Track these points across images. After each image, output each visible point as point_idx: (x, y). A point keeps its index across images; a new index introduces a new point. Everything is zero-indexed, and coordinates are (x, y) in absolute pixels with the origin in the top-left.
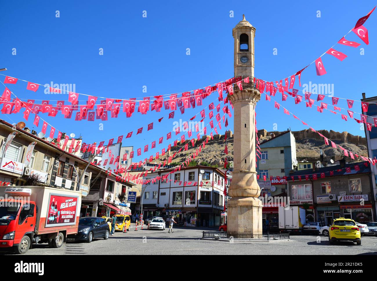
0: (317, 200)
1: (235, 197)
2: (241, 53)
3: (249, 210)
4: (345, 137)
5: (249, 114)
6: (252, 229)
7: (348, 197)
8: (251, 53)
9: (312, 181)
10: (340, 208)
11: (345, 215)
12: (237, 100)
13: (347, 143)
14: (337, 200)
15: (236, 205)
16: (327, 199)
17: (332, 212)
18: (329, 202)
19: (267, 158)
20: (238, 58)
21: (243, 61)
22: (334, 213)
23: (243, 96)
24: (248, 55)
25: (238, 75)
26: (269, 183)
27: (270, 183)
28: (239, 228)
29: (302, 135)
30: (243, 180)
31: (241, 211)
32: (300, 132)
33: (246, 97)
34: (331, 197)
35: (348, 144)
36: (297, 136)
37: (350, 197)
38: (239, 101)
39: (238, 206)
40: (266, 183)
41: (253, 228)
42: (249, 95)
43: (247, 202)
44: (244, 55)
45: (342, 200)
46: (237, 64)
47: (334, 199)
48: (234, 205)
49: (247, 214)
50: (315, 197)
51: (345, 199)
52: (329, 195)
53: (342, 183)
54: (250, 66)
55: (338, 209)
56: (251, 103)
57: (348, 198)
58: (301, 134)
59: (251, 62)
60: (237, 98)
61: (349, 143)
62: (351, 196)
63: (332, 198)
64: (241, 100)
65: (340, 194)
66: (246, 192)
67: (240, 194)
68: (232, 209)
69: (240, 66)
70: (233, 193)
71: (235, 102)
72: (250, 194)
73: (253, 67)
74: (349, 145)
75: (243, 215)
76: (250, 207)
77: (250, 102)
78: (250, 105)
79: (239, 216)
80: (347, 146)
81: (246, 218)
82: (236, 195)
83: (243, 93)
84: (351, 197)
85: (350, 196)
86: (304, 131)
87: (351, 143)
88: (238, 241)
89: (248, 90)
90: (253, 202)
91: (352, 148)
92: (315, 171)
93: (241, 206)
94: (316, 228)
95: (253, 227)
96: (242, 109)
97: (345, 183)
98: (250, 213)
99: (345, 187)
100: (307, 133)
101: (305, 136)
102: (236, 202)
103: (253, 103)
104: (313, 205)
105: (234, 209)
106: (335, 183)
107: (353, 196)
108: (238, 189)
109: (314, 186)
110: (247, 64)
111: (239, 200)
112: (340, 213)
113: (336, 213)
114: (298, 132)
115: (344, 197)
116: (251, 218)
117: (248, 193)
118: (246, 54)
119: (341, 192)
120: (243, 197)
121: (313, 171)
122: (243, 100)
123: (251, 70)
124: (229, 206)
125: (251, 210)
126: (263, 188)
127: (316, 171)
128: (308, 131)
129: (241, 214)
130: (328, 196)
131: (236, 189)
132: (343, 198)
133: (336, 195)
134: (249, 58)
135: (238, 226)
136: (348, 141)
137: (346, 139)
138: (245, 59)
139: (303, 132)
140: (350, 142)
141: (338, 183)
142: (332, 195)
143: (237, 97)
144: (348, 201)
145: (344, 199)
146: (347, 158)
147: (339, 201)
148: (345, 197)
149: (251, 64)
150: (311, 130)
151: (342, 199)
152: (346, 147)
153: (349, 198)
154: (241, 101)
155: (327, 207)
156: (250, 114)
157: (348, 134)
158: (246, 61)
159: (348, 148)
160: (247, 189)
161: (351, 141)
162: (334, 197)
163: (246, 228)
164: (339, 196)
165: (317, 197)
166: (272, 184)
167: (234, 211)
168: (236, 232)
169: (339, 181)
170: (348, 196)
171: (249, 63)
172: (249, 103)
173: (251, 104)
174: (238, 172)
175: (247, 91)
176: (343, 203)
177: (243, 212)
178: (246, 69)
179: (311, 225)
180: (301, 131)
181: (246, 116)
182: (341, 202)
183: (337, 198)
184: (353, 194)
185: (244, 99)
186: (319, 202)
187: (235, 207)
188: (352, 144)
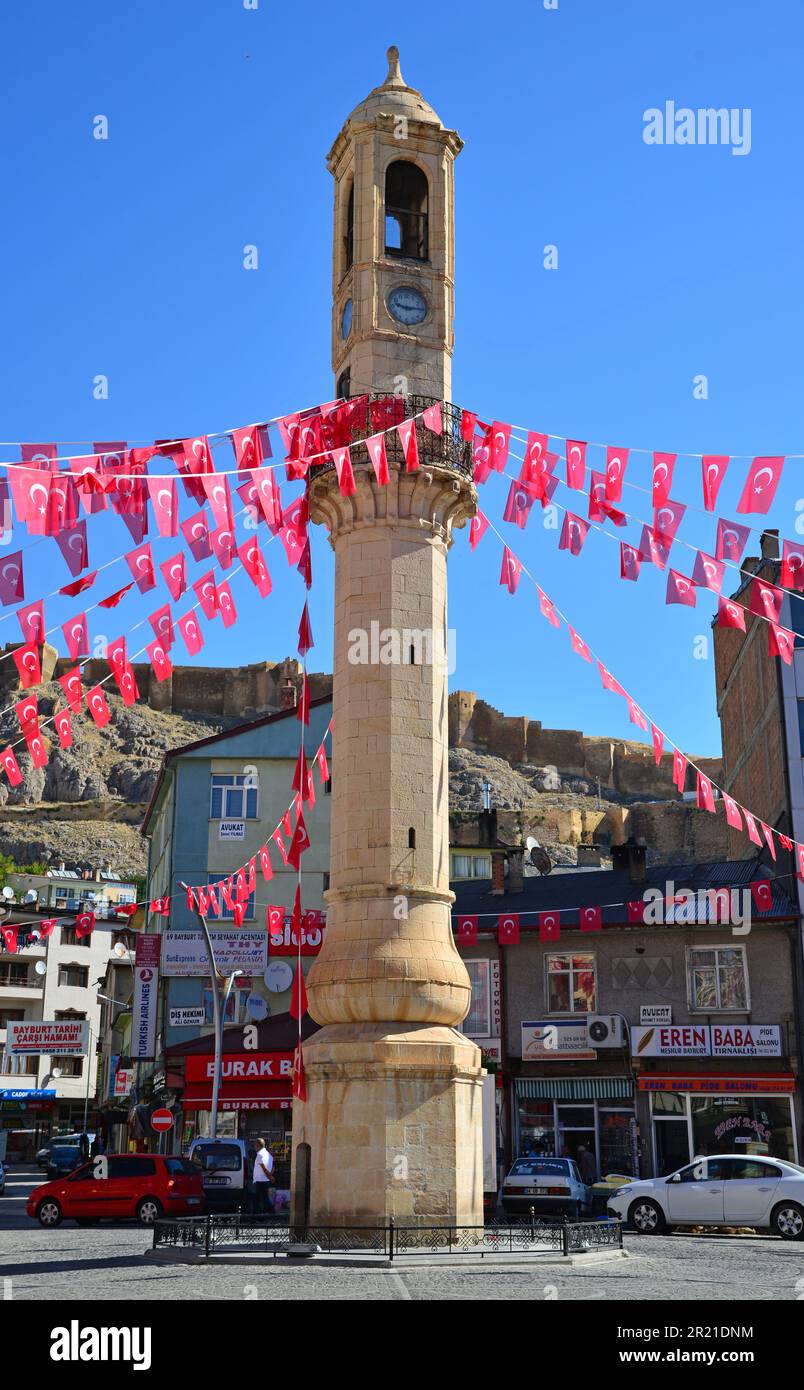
0: (524, 1045)
1: (354, 1021)
2: (390, 269)
3: (436, 1091)
4: (463, 718)
5: (430, 597)
6: (452, 1196)
7: (685, 1031)
8: (441, 277)
9: (501, 947)
10: (635, 1086)
11: (657, 1122)
12: (368, 517)
13: (466, 751)
14: (628, 1047)
15: (375, 1067)
16: (576, 1039)
17: (594, 1106)
18: (585, 1055)
19: (251, 814)
20: (378, 293)
21: (403, 314)
22: (600, 1113)
23: (405, 499)
24: (427, 283)
25: (374, 381)
26: (258, 945)
27: (264, 947)
28: (388, 1191)
29: (246, 689)
30: (404, 934)
31: (399, 1101)
32: (236, 674)
33: (419, 505)
34: (599, 1032)
35: (473, 754)
36: (220, 696)
37: (691, 1034)
38: (381, 522)
39: (385, 1071)
40: (241, 945)
41: (458, 1191)
42: (434, 500)
43: (430, 1050)
44: (408, 280)
45: (653, 1050)
46: (375, 324)
47: (613, 1041)
48: (361, 1068)
49: (427, 1114)
50: (511, 1025)
51: (669, 1040)
52: (590, 1021)
53: (653, 962)
54: (437, 343)
55: (624, 1090)
56: (437, 540)
57: (681, 1039)
58: (238, 686)
59: (442, 326)
60: (367, 506)
61: (478, 751)
62: (699, 1029)
63: (604, 1035)
64: (392, 521)
65: (642, 1017)
66: (422, 998)
67: (390, 1011)
68: (345, 1089)
69: (390, 339)
70: (352, 1000)
71: (355, 529)
72: (439, 1008)
73: (451, 354)
74: (479, 759)
75: (407, 1120)
76: (441, 1077)
77: (433, 535)
78: (434, 549)
79: (391, 1125)
80: (467, 765)
81: (421, 1136)
82: (365, 1014)
83: (408, 486)
84: (696, 1034)
85: (691, 1028)
86: (256, 670)
87: (490, 750)
88: (428, 1262)
89: (434, 472)
90: (456, 1052)
91: (489, 777)
92: (501, 892)
93: (398, 1074)
94: (565, 1191)
95: (454, 1185)
96: (398, 565)
97: (668, 961)
98: (443, 1108)
99: (667, 985)
100: (271, 683)
101: (262, 696)
102: (369, 1051)
103: (444, 540)
104: (499, 1067)
105: (357, 1085)
106: (616, 961)
107: (706, 1028)
108: (382, 983)
109: (510, 971)
110: (423, 333)
111: (390, 1038)
112: (632, 1114)
113: (614, 1113)
114: (228, 671)
115: (663, 1031)
116: (445, 1138)
117: (431, 1004)
118: (418, 275)
119: (649, 1008)
120: (403, 1025)
121: (495, 892)
122: (405, 522)
123: (440, 368)
124: (326, 1074)
125: (445, 1095)
126: (239, 973)
127: (506, 891)
128: (276, 672)
129: (401, 1113)
130: (585, 1024)
131: (371, 980)
132: (656, 1038)
133: (623, 1023)
134: (434, 303)
135: (382, 1177)
136: (475, 740)
137: (467, 730)
138: (411, 301)
139: (254, 677)
140: (483, 747)
141: (631, 961)
142: (606, 1020)
143: (372, 502)
144: (682, 1054)
145: (663, 1044)
146: (465, 825)
147: (635, 1053)
148: (669, 1034)
149: (442, 336)
150: (292, 668)
151: (649, 1040)
152: (463, 768)
153: (685, 1037)
154: (392, 527)
155: (572, 1081)
156: (434, 595)
157: (480, 706)
158: (414, 314)
159: (471, 775)
160: (425, 983)
161: (488, 744)
162: (613, 1031)
163: (425, 1190)
164: (639, 1025)
165: (525, 1025)
166: (274, 951)
167: (357, 1098)
168: (371, 1212)
169: (640, 951)
170: (680, 1029)
171: (430, 330)
172: (428, 540)
173: (436, 546)
174: (376, 894)
175: (430, 476)
176: (651, 1064)
177: (407, 1104)
178: (416, 361)
179: (536, 1172)
180: (243, 670)
181: (415, 607)
182: (643, 1059)
183: (626, 1035)
184: (705, 1021)
185: (409, 517)
186: (532, 1051)
187: (368, 1077)
188: (492, 758)
